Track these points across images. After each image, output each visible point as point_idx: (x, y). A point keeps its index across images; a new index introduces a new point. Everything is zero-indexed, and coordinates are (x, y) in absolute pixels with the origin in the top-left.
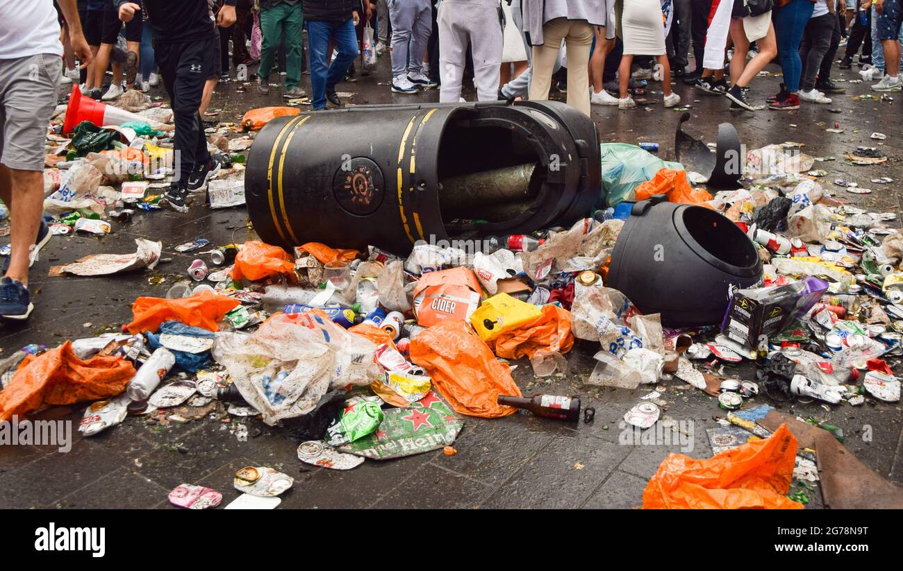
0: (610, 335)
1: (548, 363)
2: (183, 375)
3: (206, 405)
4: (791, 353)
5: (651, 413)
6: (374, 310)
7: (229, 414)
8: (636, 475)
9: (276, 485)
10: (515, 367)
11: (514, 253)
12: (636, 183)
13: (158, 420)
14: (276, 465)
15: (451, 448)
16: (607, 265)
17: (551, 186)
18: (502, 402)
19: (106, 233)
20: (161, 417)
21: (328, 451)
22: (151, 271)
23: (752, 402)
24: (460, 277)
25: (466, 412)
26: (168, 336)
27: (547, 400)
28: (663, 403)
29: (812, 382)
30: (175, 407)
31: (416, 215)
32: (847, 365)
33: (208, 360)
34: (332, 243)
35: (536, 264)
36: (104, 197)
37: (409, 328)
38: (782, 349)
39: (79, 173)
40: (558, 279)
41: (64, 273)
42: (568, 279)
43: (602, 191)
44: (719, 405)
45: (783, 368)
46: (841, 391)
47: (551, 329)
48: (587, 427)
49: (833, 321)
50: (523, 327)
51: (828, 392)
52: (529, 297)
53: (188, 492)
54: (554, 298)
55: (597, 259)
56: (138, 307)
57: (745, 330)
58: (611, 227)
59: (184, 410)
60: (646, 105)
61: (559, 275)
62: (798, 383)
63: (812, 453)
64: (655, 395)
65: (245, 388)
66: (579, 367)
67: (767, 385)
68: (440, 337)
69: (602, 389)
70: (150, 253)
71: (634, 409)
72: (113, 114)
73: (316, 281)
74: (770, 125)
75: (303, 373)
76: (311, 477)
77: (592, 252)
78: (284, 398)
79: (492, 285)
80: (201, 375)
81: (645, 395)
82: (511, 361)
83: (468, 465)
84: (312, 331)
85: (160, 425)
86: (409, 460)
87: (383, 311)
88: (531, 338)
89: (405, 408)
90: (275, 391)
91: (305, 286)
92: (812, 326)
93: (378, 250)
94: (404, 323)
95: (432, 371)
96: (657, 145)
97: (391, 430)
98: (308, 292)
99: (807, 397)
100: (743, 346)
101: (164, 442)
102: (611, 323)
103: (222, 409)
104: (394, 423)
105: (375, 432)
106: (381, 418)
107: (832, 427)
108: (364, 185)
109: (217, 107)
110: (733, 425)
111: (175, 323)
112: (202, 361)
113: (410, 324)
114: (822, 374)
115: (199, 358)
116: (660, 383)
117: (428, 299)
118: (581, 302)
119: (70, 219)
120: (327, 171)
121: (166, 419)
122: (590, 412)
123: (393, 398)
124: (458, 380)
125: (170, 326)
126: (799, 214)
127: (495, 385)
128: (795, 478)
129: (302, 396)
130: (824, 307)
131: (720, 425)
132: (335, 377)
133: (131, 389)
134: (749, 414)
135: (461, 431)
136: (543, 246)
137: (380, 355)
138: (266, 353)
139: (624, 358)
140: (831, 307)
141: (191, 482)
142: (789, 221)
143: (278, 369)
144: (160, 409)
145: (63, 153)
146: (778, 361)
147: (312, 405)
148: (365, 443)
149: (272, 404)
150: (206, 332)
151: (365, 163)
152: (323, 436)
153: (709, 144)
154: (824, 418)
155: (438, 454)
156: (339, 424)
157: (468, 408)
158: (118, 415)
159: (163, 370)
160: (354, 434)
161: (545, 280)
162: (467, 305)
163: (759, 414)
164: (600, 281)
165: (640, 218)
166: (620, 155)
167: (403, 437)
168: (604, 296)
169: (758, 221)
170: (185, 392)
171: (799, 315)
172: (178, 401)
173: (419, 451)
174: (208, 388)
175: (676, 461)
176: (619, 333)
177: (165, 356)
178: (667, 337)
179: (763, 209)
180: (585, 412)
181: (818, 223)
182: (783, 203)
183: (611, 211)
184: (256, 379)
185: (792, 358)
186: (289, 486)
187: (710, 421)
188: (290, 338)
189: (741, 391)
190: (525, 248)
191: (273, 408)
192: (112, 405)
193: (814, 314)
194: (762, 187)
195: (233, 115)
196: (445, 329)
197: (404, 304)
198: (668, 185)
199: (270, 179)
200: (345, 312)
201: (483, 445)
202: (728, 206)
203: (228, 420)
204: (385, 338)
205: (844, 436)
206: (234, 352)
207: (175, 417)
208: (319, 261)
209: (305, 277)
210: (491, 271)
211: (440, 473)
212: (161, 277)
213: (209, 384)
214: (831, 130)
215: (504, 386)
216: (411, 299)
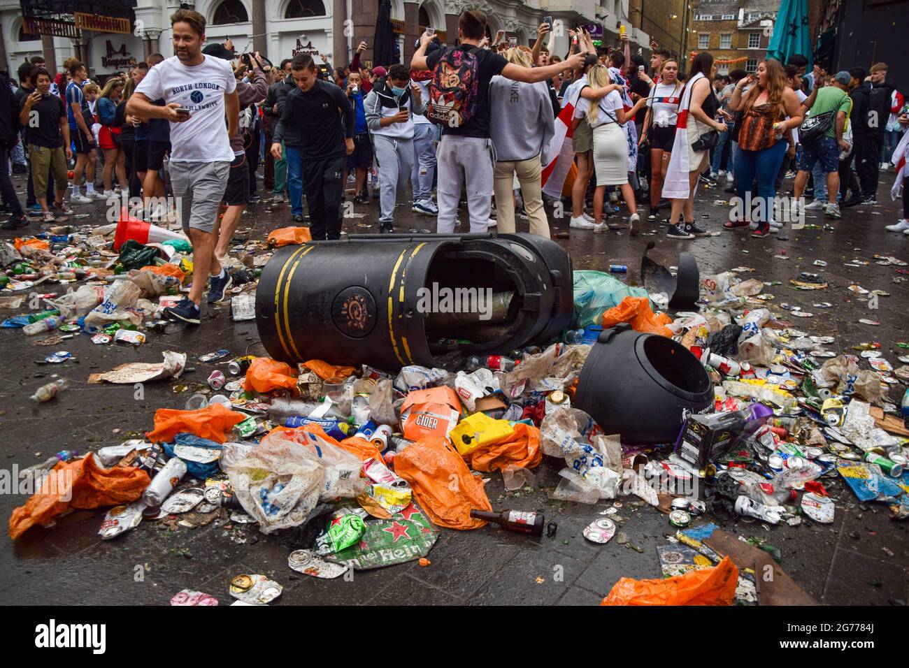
0: (574, 454)
1: (518, 476)
2: (194, 481)
3: (211, 512)
4: (737, 474)
5: (608, 529)
6: (366, 423)
7: (231, 521)
8: (591, 591)
9: (267, 592)
10: (488, 480)
11: (493, 371)
12: (605, 308)
13: (168, 525)
14: (269, 572)
15: (425, 560)
16: (574, 385)
17: (527, 313)
18: (474, 515)
19: (141, 343)
20: (171, 522)
21: (315, 560)
22: (176, 380)
23: (700, 520)
24: (442, 395)
25: (442, 524)
26: (181, 447)
27: (514, 516)
28: (619, 518)
29: (754, 502)
30: (185, 513)
31: (404, 339)
32: (787, 486)
33: (215, 470)
34: (331, 361)
35: (511, 383)
36: (143, 309)
37: (396, 440)
38: (728, 469)
39: (120, 288)
40: (531, 397)
41: (101, 380)
42: (539, 398)
43: (574, 314)
44: (670, 522)
45: (729, 489)
46: (781, 511)
47: (522, 445)
48: (549, 541)
49: (776, 443)
50: (497, 443)
51: (768, 514)
52: (504, 414)
53: (188, 598)
54: (526, 415)
55: (566, 380)
56: (158, 418)
57: (696, 451)
58: (580, 351)
59: (192, 516)
60: (618, 229)
61: (531, 393)
62: (742, 503)
63: (751, 574)
64: (612, 511)
65: (245, 499)
66: (545, 481)
67: (713, 505)
68: (421, 453)
69: (565, 503)
70: (175, 364)
71: (592, 525)
72: (157, 233)
73: (316, 395)
74: (725, 250)
75: (296, 487)
76: (298, 585)
77: (562, 374)
78: (279, 509)
79: (471, 403)
80: (210, 483)
81: (603, 511)
82: (485, 474)
83: (440, 577)
84: (306, 448)
85: (170, 530)
86: (387, 570)
87: (373, 424)
88: (505, 453)
89: (387, 520)
90: (271, 503)
91: (306, 399)
92: (756, 447)
93: (371, 369)
94: (392, 436)
95: (413, 483)
96: (625, 267)
97: (373, 541)
98: (308, 405)
99: (749, 517)
100: (693, 466)
101: (172, 547)
102: (576, 443)
103: (226, 515)
104: (376, 534)
105: (358, 543)
106: (364, 530)
107: (771, 548)
108: (359, 311)
109: (248, 226)
110: (681, 543)
111: (188, 435)
112: (211, 470)
113: (397, 437)
114: (763, 494)
115: (208, 467)
116: (618, 499)
117: (414, 413)
118: (549, 423)
119: (112, 329)
120: (326, 298)
121: (175, 524)
122: (552, 527)
123: (377, 510)
124: (435, 494)
125: (183, 438)
126: (748, 341)
127: (468, 499)
128: (735, 598)
129: (295, 507)
130: (768, 430)
131: (669, 543)
132: (325, 491)
133: (146, 497)
134: (696, 532)
135: (436, 542)
136: (518, 367)
137: (368, 467)
138: (265, 467)
139: (586, 475)
140: (774, 429)
141: (192, 588)
142: (739, 346)
143: (275, 482)
144: (171, 514)
145: (113, 267)
146: (725, 481)
147: (303, 517)
148: (349, 553)
149: (268, 515)
150: (214, 444)
151: (360, 292)
152: (312, 545)
153: (672, 267)
154: (764, 538)
155: (414, 565)
156: (326, 535)
157: (443, 520)
158: (133, 520)
159: (175, 479)
160: (339, 544)
161: (519, 398)
162: (448, 421)
163: (705, 533)
164: (568, 401)
165: (606, 345)
166: (591, 282)
167: (383, 548)
168: (570, 417)
169: (712, 345)
170: (194, 499)
171: (745, 437)
172: (187, 508)
173: (397, 562)
174: (214, 496)
175: (626, 585)
176: (582, 452)
177: (178, 465)
178: (626, 454)
179: (716, 334)
180: (549, 527)
181: (766, 348)
182: (734, 330)
183: (582, 332)
184: (255, 491)
185: (737, 479)
186: (278, 594)
187: (660, 537)
188: (285, 454)
189: (690, 509)
190: (503, 368)
191: (268, 518)
192: (129, 510)
193: (759, 436)
194: (716, 311)
195: (261, 233)
196: (426, 445)
197: (393, 418)
198: (633, 312)
199: (277, 303)
200: (340, 425)
201: (454, 557)
202: (686, 330)
203: (230, 527)
204: (373, 451)
205: (782, 557)
206: (237, 465)
207: (183, 523)
208: (319, 376)
209: (307, 392)
210: (471, 391)
211: (414, 584)
212: (184, 386)
213: (216, 492)
214: (779, 256)
215: (477, 500)
216: (398, 413)
